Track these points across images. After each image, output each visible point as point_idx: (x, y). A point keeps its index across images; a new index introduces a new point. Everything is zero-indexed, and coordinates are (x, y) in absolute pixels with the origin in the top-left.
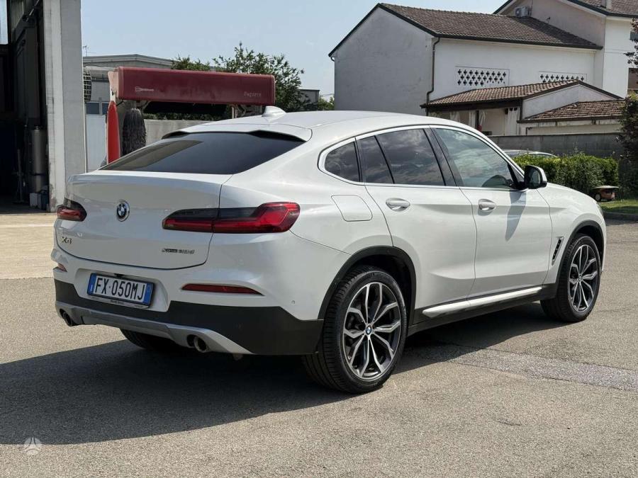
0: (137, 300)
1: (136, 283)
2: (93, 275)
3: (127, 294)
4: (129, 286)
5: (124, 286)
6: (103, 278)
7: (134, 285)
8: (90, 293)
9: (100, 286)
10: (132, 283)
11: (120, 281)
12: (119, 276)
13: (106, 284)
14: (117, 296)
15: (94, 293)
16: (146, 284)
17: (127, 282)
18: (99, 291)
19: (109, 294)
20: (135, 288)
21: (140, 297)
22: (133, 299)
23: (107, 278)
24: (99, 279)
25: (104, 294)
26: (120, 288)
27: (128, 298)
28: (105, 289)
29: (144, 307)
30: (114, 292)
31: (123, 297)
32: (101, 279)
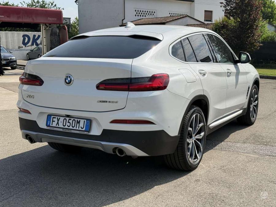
0: (80, 129)
1: (79, 120)
2: (49, 116)
3: (73, 126)
4: (74, 121)
5: (71, 121)
6: (56, 117)
7: (77, 120)
8: (47, 125)
9: (54, 121)
10: (76, 120)
11: (68, 119)
12: (68, 116)
13: (58, 120)
14: (66, 127)
15: (51, 125)
16: (85, 120)
17: (72, 119)
18: (54, 124)
19: (61, 125)
20: (78, 122)
21: (82, 127)
22: (77, 129)
23: (59, 117)
24: (53, 118)
25: (57, 126)
26: (68, 122)
27: (75, 128)
28: (58, 123)
29: (86, 133)
30: (64, 125)
31: (71, 127)
32: (55, 118)
